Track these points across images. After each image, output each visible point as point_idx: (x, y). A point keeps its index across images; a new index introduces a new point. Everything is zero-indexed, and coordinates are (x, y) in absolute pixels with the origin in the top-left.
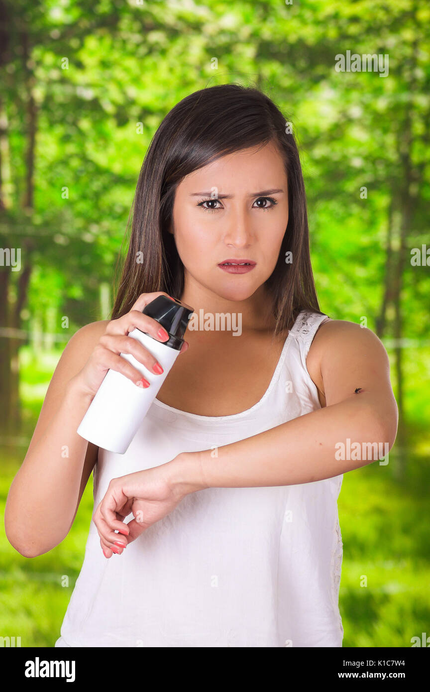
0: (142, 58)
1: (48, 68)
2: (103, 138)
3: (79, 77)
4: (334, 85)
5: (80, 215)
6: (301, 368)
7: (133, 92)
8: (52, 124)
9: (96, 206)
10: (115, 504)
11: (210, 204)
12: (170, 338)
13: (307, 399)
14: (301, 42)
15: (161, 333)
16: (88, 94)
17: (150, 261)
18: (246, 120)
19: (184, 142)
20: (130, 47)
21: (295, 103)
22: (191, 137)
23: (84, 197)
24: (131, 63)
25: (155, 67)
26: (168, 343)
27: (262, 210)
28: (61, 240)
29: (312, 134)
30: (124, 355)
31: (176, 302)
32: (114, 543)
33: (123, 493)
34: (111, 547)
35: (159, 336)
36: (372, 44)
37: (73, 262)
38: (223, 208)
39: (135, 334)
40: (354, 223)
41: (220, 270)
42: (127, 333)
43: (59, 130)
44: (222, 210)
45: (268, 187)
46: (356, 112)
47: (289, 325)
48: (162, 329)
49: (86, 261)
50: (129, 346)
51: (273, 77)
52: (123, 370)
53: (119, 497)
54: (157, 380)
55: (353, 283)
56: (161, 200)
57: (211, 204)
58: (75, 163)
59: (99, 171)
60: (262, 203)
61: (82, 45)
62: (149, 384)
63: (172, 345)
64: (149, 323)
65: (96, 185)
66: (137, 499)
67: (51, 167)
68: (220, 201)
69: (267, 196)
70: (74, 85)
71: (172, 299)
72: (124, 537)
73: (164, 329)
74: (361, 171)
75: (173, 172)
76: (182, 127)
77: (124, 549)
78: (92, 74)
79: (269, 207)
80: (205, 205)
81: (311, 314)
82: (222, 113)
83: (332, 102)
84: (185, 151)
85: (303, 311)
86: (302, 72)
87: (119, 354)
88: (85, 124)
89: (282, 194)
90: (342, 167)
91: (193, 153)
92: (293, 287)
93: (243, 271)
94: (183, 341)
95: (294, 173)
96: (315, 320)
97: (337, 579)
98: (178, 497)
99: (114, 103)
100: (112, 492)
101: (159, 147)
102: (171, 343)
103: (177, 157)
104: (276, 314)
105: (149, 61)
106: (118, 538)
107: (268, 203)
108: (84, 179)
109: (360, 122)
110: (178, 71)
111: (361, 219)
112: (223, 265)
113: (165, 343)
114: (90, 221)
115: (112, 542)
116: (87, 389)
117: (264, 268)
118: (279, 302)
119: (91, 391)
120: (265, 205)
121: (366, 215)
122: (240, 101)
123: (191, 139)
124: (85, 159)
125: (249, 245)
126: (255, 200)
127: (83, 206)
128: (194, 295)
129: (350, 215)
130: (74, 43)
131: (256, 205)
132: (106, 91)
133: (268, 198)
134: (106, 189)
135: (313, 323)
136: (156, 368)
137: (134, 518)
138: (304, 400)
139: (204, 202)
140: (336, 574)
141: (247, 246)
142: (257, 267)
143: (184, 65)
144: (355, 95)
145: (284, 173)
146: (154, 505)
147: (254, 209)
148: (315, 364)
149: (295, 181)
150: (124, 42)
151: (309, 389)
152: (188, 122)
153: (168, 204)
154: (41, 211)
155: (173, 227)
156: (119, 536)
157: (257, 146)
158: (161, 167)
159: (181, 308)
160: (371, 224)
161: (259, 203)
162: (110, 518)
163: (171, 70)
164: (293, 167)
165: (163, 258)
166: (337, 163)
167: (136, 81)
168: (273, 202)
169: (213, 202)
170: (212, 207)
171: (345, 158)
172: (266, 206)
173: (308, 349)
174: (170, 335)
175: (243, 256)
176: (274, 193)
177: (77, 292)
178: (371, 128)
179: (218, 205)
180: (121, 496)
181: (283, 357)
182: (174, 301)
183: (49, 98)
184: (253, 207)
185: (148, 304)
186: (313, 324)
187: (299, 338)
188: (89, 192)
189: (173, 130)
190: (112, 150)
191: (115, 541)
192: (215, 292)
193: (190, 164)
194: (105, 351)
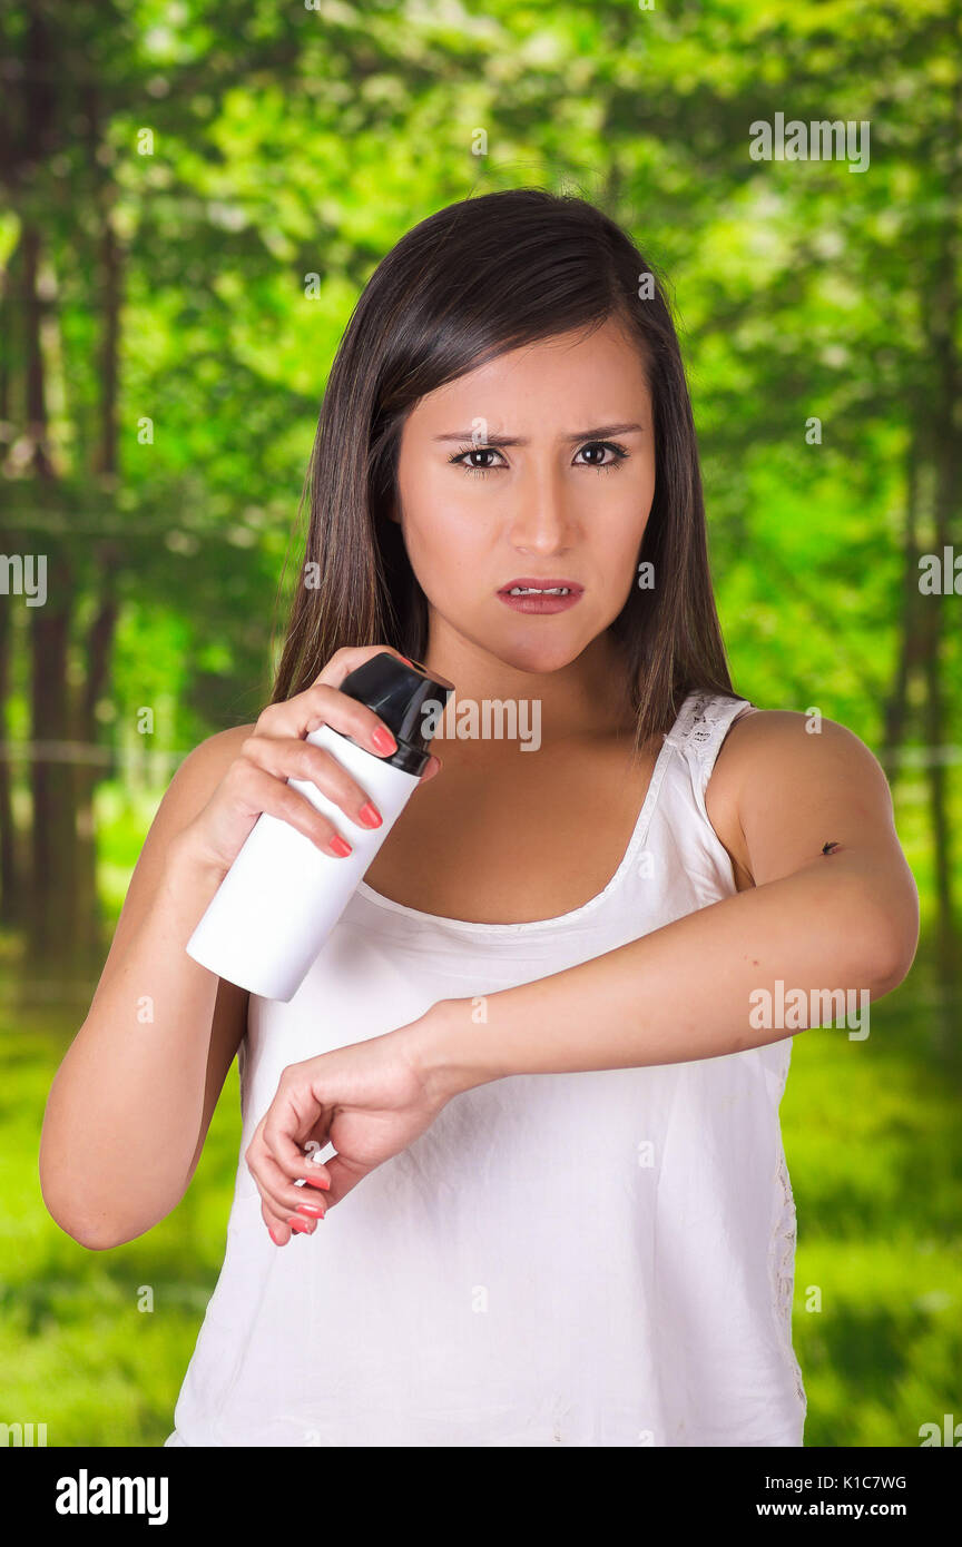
0: (352, 136)
1: (144, 163)
2: (271, 317)
3: (213, 182)
4: (781, 187)
5: (222, 487)
6: (695, 815)
7: (333, 211)
8: (155, 287)
9: (258, 467)
10: (295, 1121)
11: (479, 458)
12: (399, 749)
13: (710, 884)
14: (704, 92)
15: (379, 737)
16: (235, 219)
17: (350, 586)
18: (558, 269)
19: (420, 321)
20: (324, 112)
21: (695, 228)
22: (436, 309)
23: (229, 447)
24: (328, 147)
25: (382, 154)
26: (395, 760)
27: (593, 470)
28: (180, 544)
29: (734, 294)
30: (296, 783)
31: (415, 670)
32: (297, 1208)
33: (314, 1097)
34: (289, 1219)
35: (374, 742)
36: (863, 92)
37: (210, 591)
38: (508, 467)
39: (322, 736)
40: (831, 493)
41: (501, 606)
42: (304, 735)
43: (172, 301)
44: (505, 471)
45: (606, 421)
46: (830, 244)
47: (664, 723)
48: (382, 728)
49: (239, 588)
50: (306, 763)
51: (645, 171)
52: (294, 817)
53: (303, 1105)
54: (367, 841)
55: (830, 622)
56: (370, 450)
57: (484, 457)
58: (209, 372)
59: (262, 389)
60: (594, 456)
61: (218, 111)
62: (351, 849)
63: (401, 763)
64: (355, 714)
65: (257, 421)
66: (342, 1111)
67: (155, 383)
68: (501, 451)
69: (605, 440)
70: (203, 200)
71: (407, 663)
72: (317, 1194)
73: (385, 727)
74: (843, 376)
75: (396, 387)
76: (414, 286)
77: (320, 1220)
78: (241, 175)
79: (610, 463)
80: (468, 460)
81: (712, 699)
82: (503, 256)
83: (774, 224)
84: (422, 339)
85: (696, 692)
86: (707, 159)
87: (285, 781)
88: (229, 286)
89: (638, 434)
90: (802, 368)
91: (439, 344)
92: (672, 640)
93: (555, 609)
94: (428, 755)
95: (667, 387)
96: (723, 712)
97: (784, 1286)
98: (435, 1100)
99: (291, 237)
100: (288, 1097)
101: (365, 331)
102: (401, 758)
103: (404, 355)
104: (635, 701)
105: (368, 143)
106: (306, 1197)
107: (609, 456)
108: (230, 407)
109: (838, 266)
110: (433, 162)
111: (847, 481)
112: (505, 593)
113: (388, 760)
114: (244, 500)
115: (292, 1208)
116: (210, 856)
117: (603, 601)
118: (642, 675)
119: (219, 859)
120: (602, 459)
121: (860, 473)
122: (545, 227)
123: (435, 315)
124: (229, 361)
125: (566, 549)
126: (578, 449)
127: (229, 468)
128: (450, 656)
129: (822, 474)
130: (200, 106)
131: (580, 459)
132: (273, 210)
133: (607, 443)
134: (278, 428)
135: (718, 716)
136: (367, 812)
137: (336, 1153)
138: (704, 886)
139: (465, 454)
140: (781, 1276)
141: (561, 552)
142: (586, 597)
143: (447, 148)
144: (827, 207)
145: (644, 388)
146: (381, 1121)
147: (575, 469)
148: (725, 805)
149: (670, 404)
150: (312, 101)
151: (713, 861)
152: (429, 276)
153: (386, 459)
154: (136, 481)
155: (399, 508)
156: (309, 1192)
157: (581, 328)
158: (369, 378)
159: (426, 682)
160: (869, 492)
161: (588, 454)
162: (286, 1152)
163: (417, 161)
164: (663, 370)
165: (378, 579)
166: (792, 359)
167: (341, 186)
168: (620, 453)
169: (484, 453)
170: (484, 464)
171: (808, 347)
172: (603, 462)
173: (708, 772)
174: (398, 742)
175: (556, 572)
176: (620, 432)
177: (218, 659)
178: (864, 281)
179: (496, 461)
180: (309, 1103)
181: (653, 793)
182: (411, 666)
183: (147, 229)
184: (574, 464)
185: (352, 670)
186: (719, 719)
187: (688, 751)
188: (241, 437)
189: (395, 295)
190: (289, 342)
191: (299, 1204)
192: (493, 653)
193: (433, 370)
194: (255, 772)
